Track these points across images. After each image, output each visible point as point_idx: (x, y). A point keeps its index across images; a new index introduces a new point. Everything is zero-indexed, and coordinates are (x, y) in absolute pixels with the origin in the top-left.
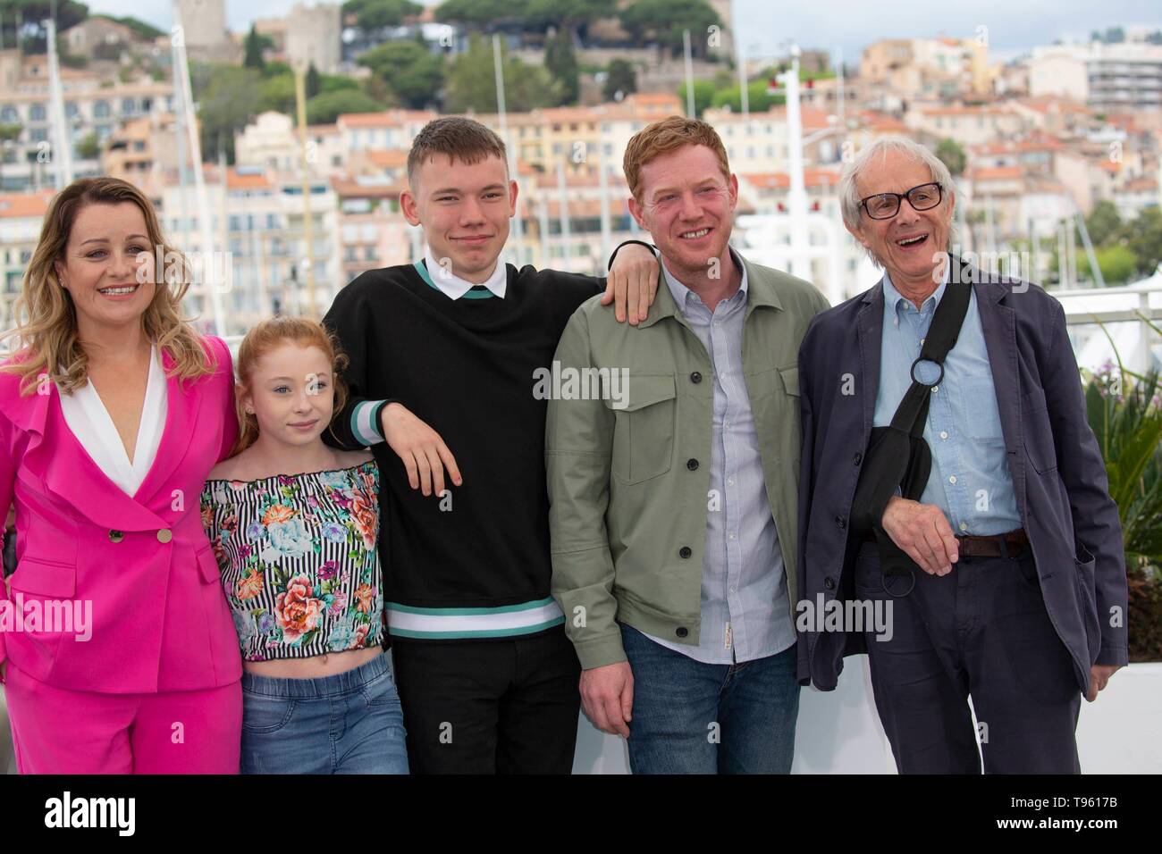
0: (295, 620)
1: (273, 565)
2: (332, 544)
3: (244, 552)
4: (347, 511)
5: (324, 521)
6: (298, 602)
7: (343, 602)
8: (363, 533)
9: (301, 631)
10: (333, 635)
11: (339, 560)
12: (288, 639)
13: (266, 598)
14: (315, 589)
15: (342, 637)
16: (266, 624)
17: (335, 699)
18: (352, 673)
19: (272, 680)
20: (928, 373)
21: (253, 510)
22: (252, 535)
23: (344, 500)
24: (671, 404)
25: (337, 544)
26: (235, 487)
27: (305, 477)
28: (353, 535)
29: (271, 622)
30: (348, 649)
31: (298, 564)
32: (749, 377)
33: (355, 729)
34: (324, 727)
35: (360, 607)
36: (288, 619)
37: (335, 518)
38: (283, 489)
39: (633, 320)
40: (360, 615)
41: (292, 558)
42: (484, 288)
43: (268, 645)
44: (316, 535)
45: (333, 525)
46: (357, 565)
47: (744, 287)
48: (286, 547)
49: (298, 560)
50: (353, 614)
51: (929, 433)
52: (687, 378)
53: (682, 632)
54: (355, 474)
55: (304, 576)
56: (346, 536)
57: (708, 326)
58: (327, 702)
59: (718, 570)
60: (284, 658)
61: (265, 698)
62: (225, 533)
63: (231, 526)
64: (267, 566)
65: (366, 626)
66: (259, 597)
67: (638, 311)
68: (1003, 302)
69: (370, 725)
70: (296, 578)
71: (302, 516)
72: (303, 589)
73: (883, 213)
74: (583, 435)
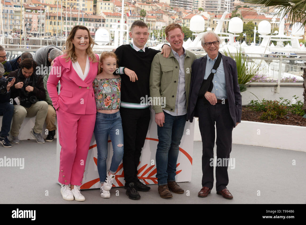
2: (114, 91)
3: (99, 91)
4: (117, 86)
5: (113, 87)
6: (108, 100)
7: (115, 101)
9: (108, 105)
10: (113, 106)
11: (115, 94)
12: (106, 107)
13: (102, 99)
14: (111, 98)
15: (115, 107)
16: (102, 104)
17: (112, 117)
18: (115, 113)
19: (102, 113)
20: (214, 71)
21: (101, 84)
22: (101, 88)
23: (116, 83)
24: (172, 71)
26: (98, 80)
27: (110, 79)
30: (115, 109)
31: (108, 94)
33: (115, 123)
34: (110, 122)
35: (118, 102)
36: (106, 103)
37: (115, 87)
38: (106, 81)
39: (166, 57)
42: (142, 50)
43: (102, 107)
44: (112, 89)
46: (118, 95)
47: (185, 53)
48: (107, 91)
50: (116, 103)
51: (213, 81)
52: (175, 67)
53: (172, 110)
54: (118, 79)
55: (109, 96)
56: (116, 90)
57: (179, 59)
60: (104, 110)
61: (100, 116)
62: (96, 88)
63: (97, 87)
64: (103, 94)
65: (118, 105)
67: (167, 55)
68: (227, 61)
69: (117, 123)
70: (108, 96)
71: (109, 86)
72: (109, 98)
73: (208, 45)
74: (158, 75)
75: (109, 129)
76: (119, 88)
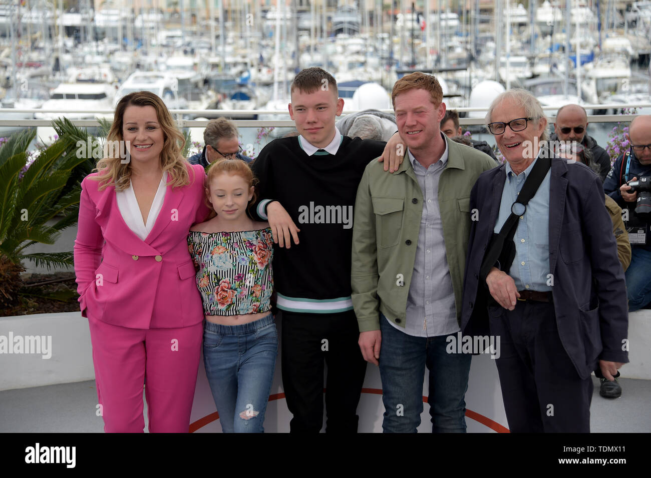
0: (222, 299)
1: (213, 273)
2: (241, 266)
3: (203, 266)
4: (252, 251)
5: (239, 255)
6: (224, 291)
7: (246, 292)
8: (257, 261)
9: (225, 304)
10: (241, 306)
11: (244, 273)
12: (220, 307)
13: (211, 287)
14: (232, 286)
15: (245, 308)
16: (211, 299)
17: (240, 335)
18: (249, 324)
19: (214, 324)
22: (206, 258)
23: (251, 245)
25: (244, 266)
26: (203, 236)
27: (234, 234)
28: (252, 262)
29: (213, 299)
30: (248, 314)
31: (225, 274)
32: (442, 202)
33: (251, 350)
34: (236, 348)
35: (254, 295)
36: (219, 298)
37: (244, 254)
38: (223, 239)
39: (391, 170)
40: (254, 298)
41: (222, 271)
43: (212, 309)
44: (235, 261)
45: (243, 257)
46: (252, 276)
48: (220, 265)
49: (225, 272)
50: (250, 298)
52: (410, 201)
53: (398, 321)
54: (261, 233)
55: (227, 279)
56: (248, 262)
57: (425, 176)
58: (237, 337)
59: (420, 292)
60: (218, 315)
61: (211, 332)
62: (197, 256)
63: (200, 253)
64: (211, 274)
65: (258, 304)
66: (208, 287)
67: (394, 167)
69: (256, 349)
70: (223, 280)
71: (229, 252)
72: (226, 285)
73: (498, 131)
74: (364, 223)
75: (235, 366)
76: (256, 258)
